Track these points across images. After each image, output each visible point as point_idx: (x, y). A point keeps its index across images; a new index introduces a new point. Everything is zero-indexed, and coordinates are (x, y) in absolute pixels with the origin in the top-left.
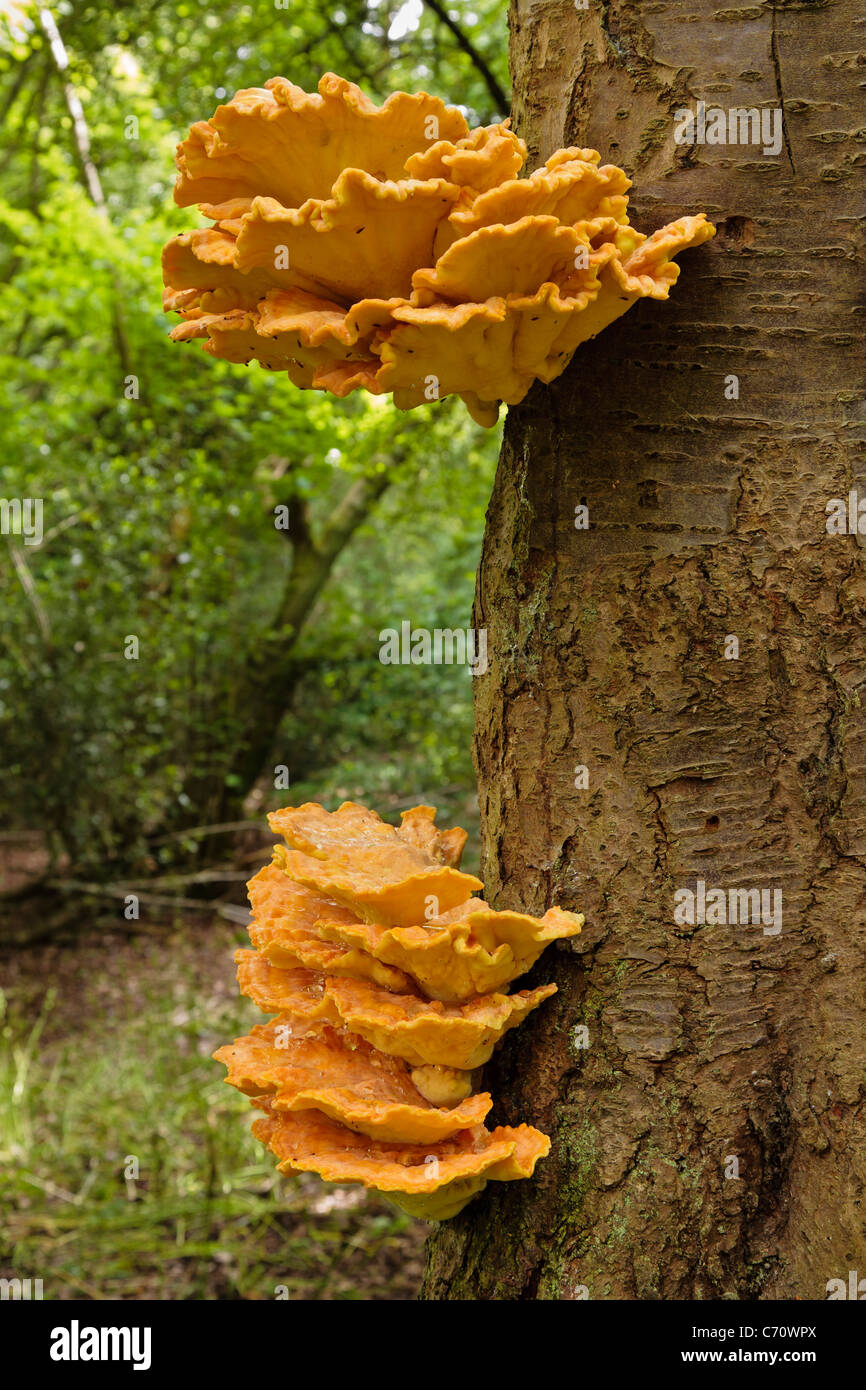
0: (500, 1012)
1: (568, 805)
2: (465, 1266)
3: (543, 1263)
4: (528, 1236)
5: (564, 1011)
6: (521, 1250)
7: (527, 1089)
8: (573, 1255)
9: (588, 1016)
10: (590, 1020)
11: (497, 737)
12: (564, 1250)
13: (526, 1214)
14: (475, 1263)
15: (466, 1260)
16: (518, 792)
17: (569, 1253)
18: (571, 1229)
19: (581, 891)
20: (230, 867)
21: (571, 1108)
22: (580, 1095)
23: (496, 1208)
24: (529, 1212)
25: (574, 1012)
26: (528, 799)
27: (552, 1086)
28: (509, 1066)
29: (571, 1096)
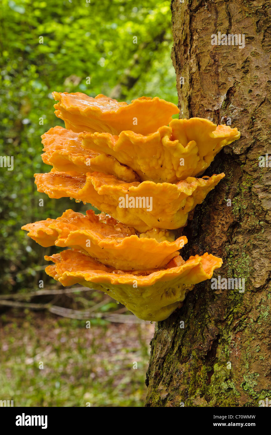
0: (191, 186)
1: (229, 69)
2: (173, 347)
3: (219, 336)
4: (210, 322)
5: (229, 189)
6: (206, 330)
7: (208, 238)
8: (237, 330)
9: (243, 191)
10: (245, 193)
11: (186, 38)
12: (232, 327)
13: (209, 309)
14: (179, 343)
15: (173, 343)
16: (199, 67)
17: (234, 329)
18: (236, 316)
19: (238, 118)
20: (54, 287)
21: (234, 246)
22: (240, 238)
23: (191, 310)
24: (211, 308)
25: (235, 189)
26: (206, 70)
27: (223, 235)
28: (197, 227)
29: (234, 239)
